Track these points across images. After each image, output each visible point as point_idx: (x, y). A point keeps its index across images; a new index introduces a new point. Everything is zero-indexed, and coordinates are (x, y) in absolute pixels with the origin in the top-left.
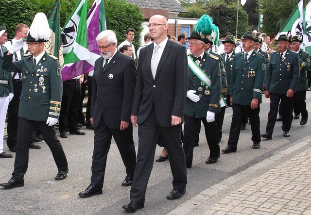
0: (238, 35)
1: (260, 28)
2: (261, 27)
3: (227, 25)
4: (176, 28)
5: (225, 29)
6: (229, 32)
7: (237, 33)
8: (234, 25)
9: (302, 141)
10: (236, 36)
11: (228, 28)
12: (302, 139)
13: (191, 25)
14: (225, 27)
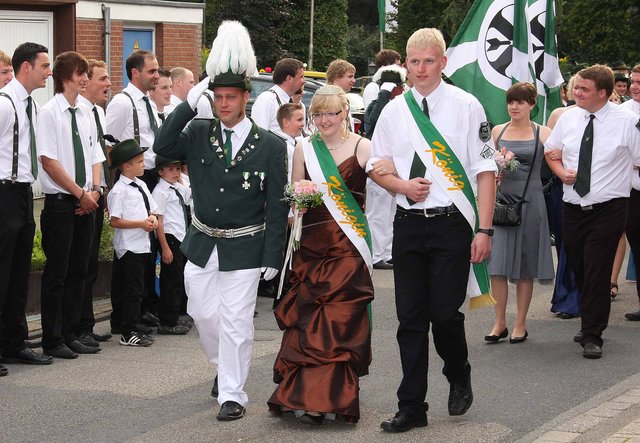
0: (315, 57)
1: (387, 35)
2: (389, 30)
3: (276, 23)
4: (104, 35)
5: (270, 39)
6: (284, 47)
7: (311, 53)
8: (302, 26)
9: (554, 428)
10: (311, 61)
11: (282, 34)
12: (554, 421)
13: (159, 25)
14: (273, 32)
